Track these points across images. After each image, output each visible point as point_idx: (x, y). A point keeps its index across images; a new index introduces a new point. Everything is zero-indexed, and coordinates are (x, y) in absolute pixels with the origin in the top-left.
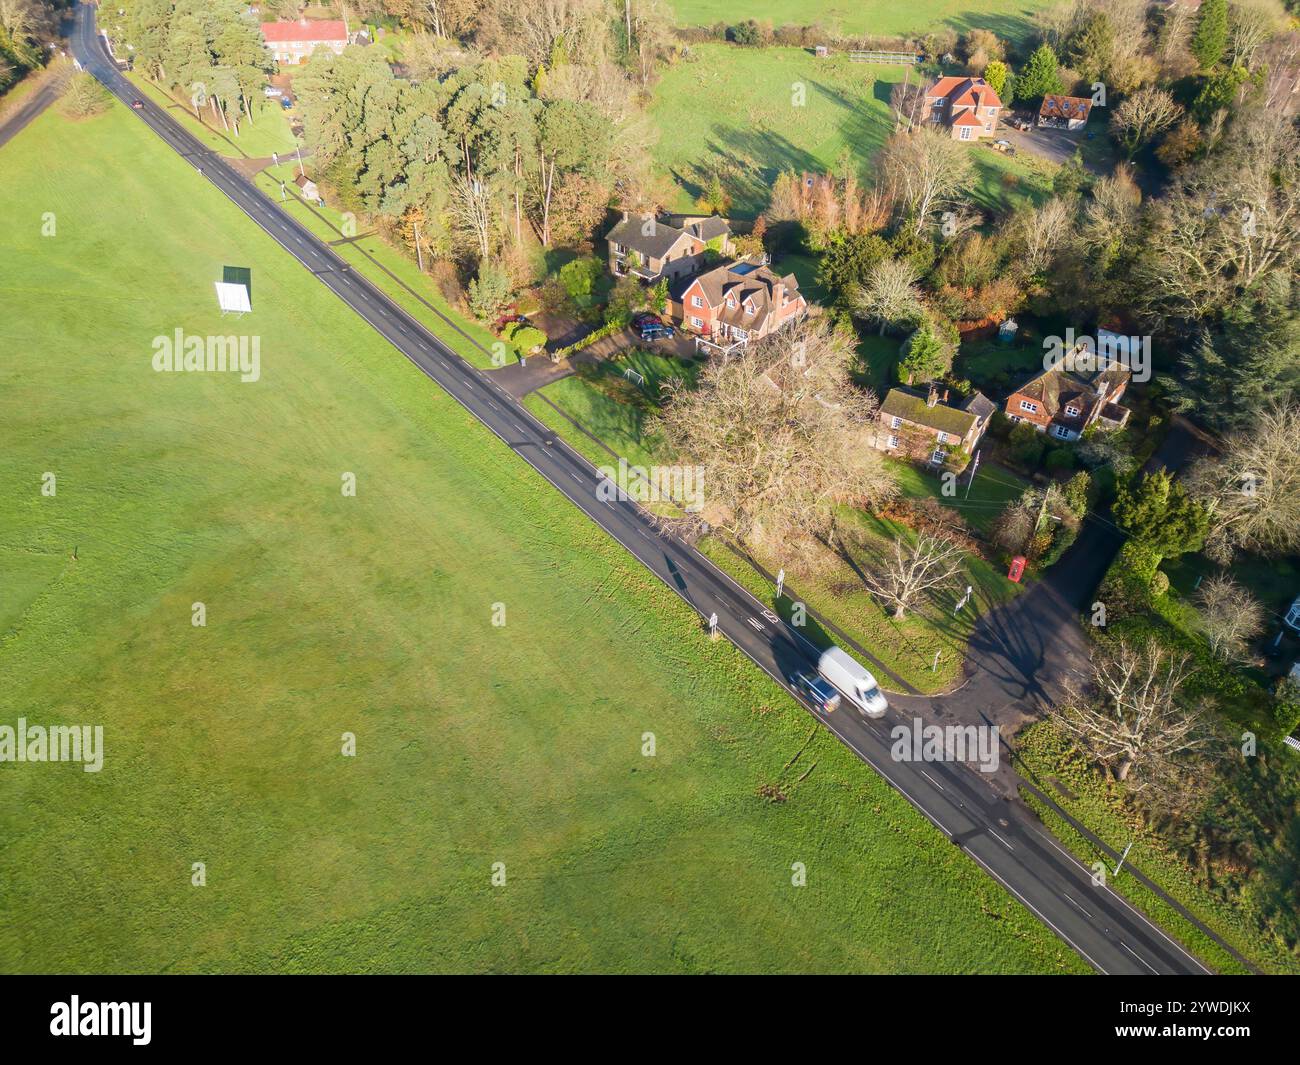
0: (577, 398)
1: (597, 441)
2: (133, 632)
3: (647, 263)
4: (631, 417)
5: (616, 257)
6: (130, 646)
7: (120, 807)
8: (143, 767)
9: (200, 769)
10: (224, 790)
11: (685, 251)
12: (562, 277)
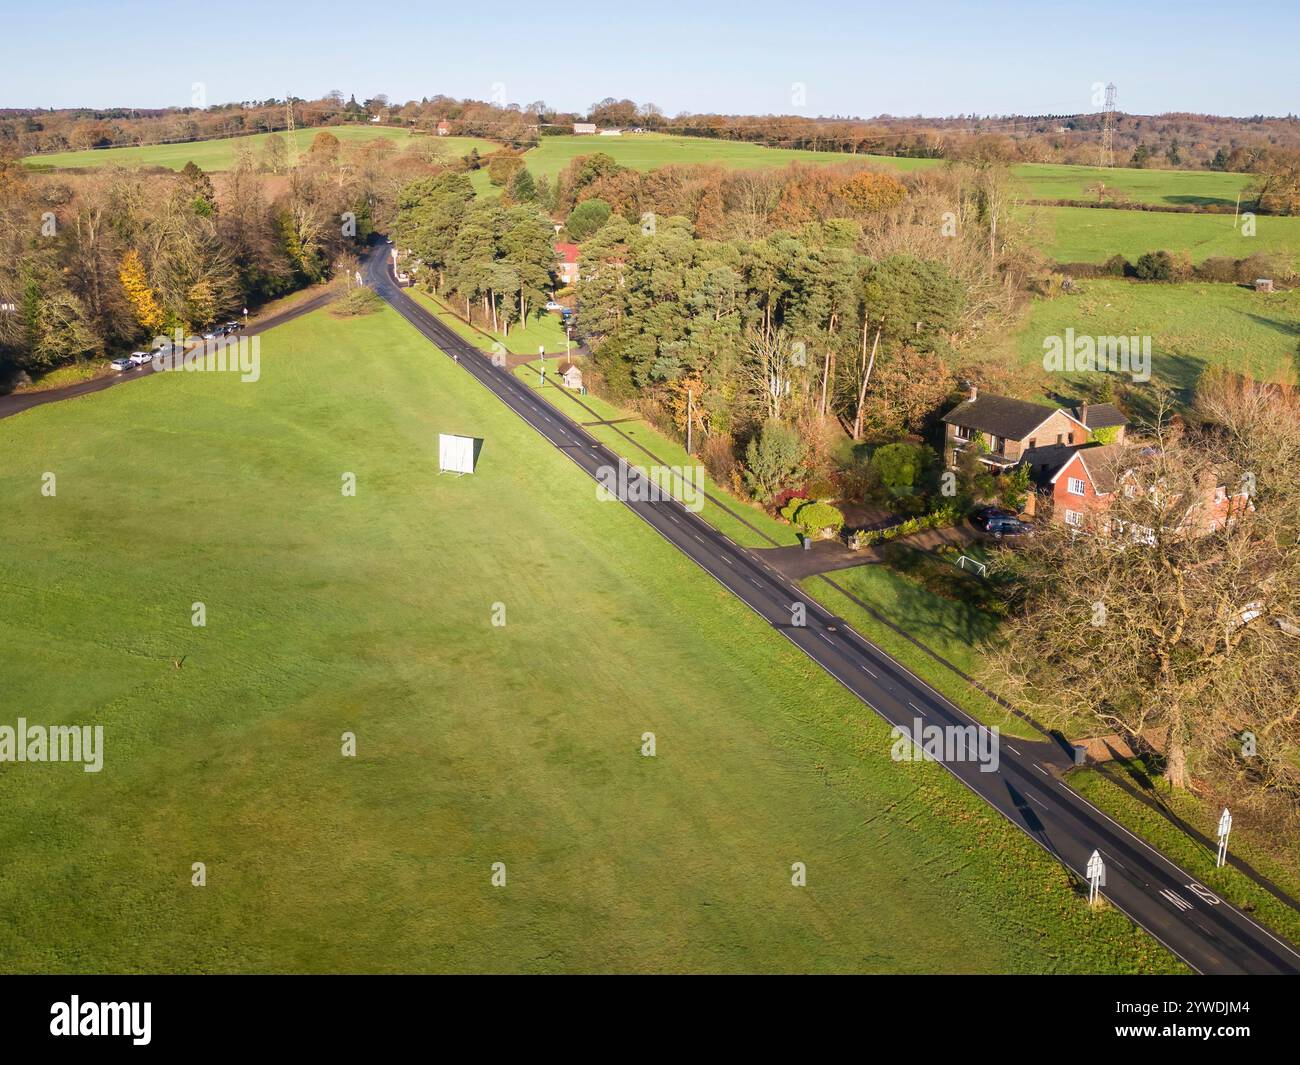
0: (880, 588)
1: (906, 635)
2: (214, 752)
3: (1000, 449)
4: (959, 616)
5: (954, 444)
6: (205, 765)
7: (112, 949)
8: (163, 906)
9: (238, 924)
10: (261, 957)
11: (1060, 437)
12: (874, 461)
